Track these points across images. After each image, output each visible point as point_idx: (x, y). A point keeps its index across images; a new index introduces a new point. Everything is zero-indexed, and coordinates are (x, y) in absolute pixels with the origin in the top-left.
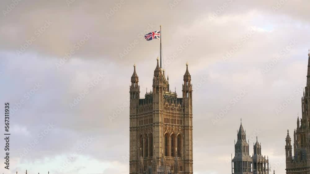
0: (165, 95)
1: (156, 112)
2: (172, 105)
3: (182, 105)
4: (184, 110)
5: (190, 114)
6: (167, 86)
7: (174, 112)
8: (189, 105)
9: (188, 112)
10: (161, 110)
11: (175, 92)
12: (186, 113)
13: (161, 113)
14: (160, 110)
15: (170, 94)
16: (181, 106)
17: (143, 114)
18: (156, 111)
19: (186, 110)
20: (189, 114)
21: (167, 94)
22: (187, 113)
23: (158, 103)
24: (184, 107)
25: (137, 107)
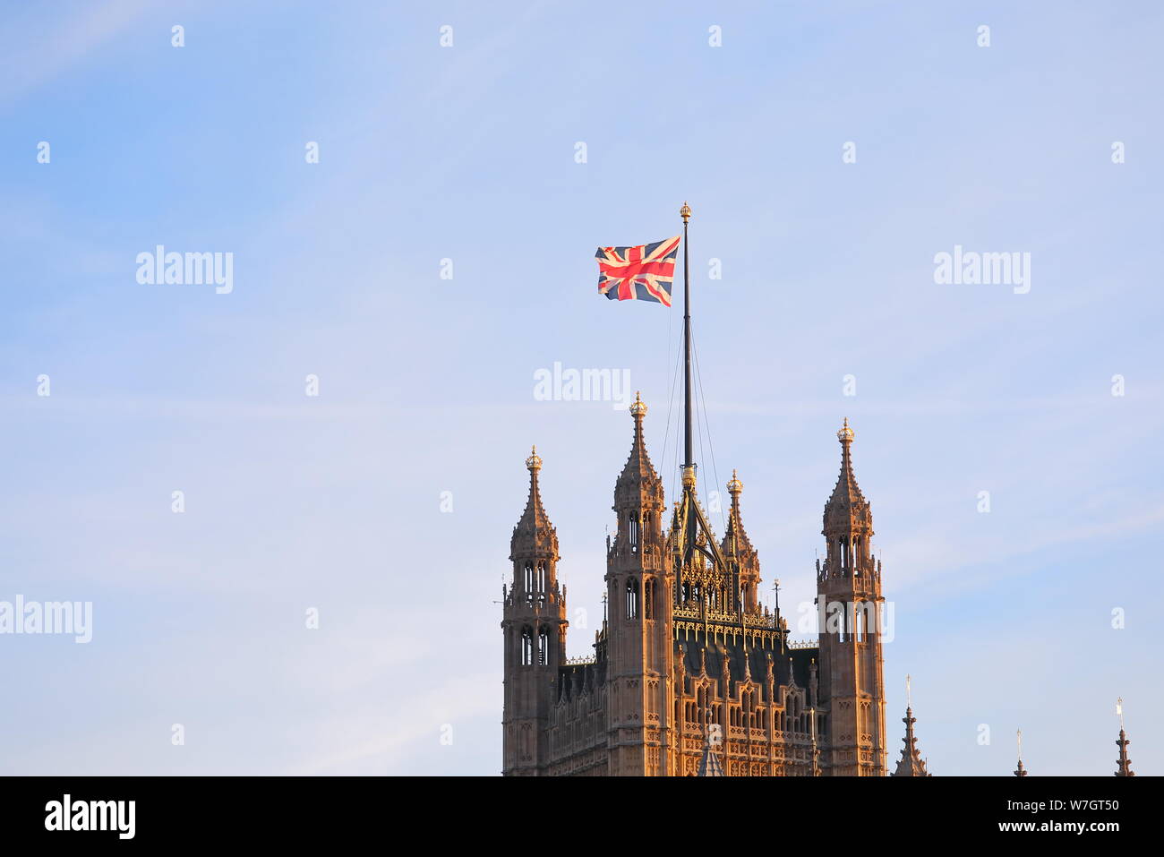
0: (702, 633)
1: (623, 738)
2: (741, 689)
3: (814, 692)
4: (823, 722)
5: (865, 748)
6: (727, 575)
7: (752, 738)
8: (858, 692)
9: (853, 735)
10: (657, 724)
11: (777, 610)
12: (835, 742)
13: (652, 745)
14: (646, 722)
15: (734, 626)
16: (802, 696)
17: (569, 758)
18: (621, 733)
19: (836, 725)
20: (856, 746)
21: (714, 623)
22: (846, 742)
23: (635, 683)
24: (824, 701)
25: (543, 717)
